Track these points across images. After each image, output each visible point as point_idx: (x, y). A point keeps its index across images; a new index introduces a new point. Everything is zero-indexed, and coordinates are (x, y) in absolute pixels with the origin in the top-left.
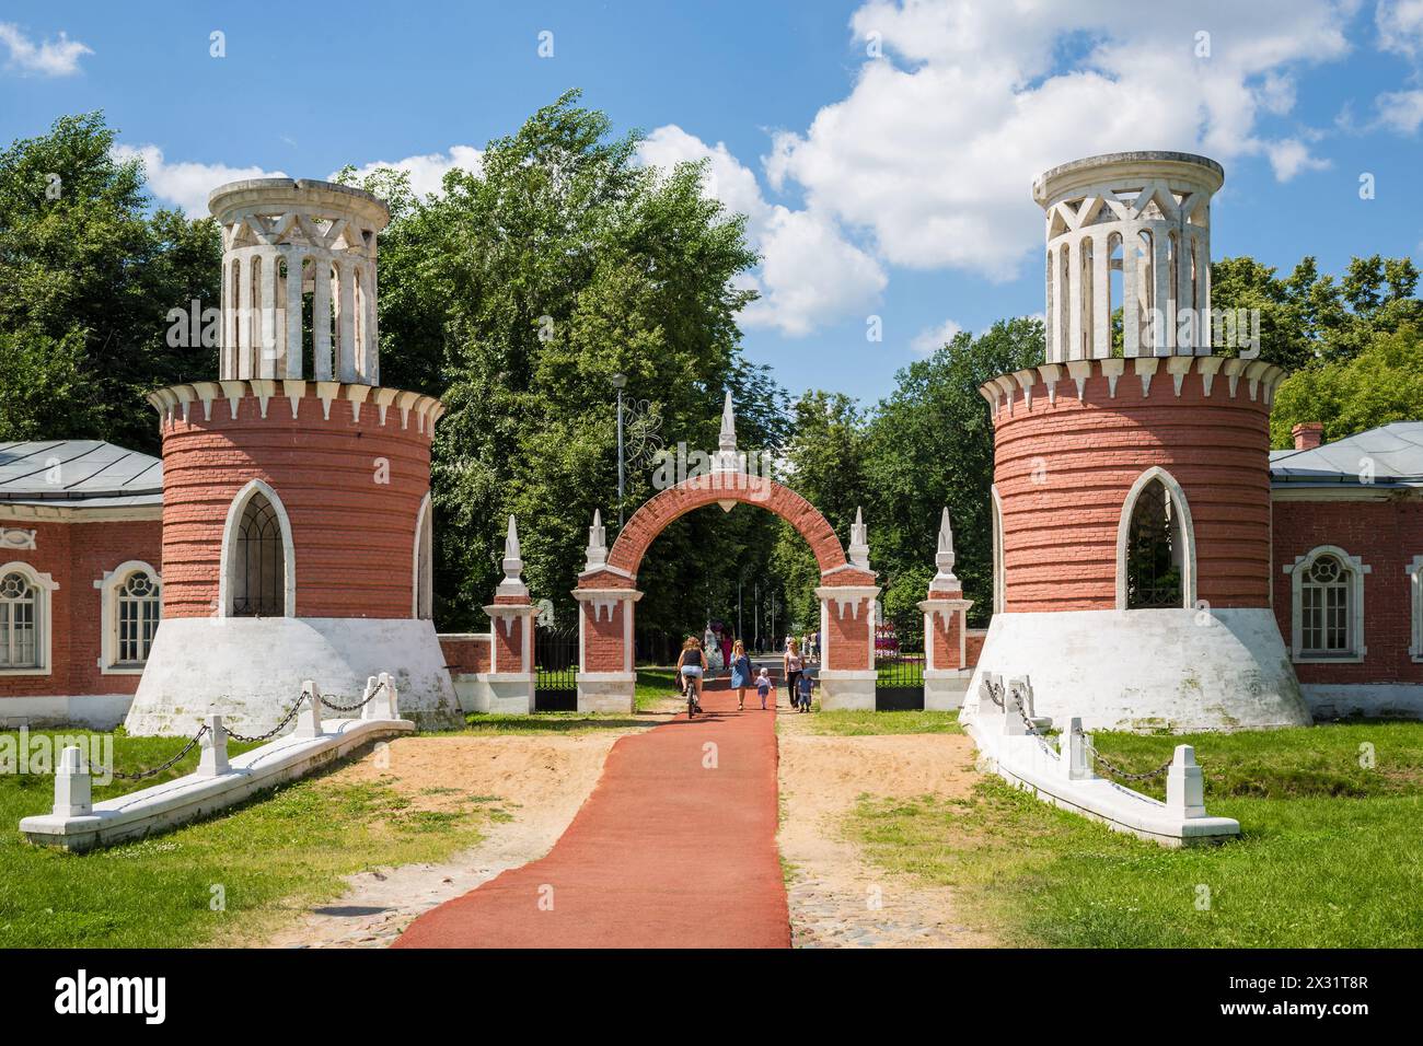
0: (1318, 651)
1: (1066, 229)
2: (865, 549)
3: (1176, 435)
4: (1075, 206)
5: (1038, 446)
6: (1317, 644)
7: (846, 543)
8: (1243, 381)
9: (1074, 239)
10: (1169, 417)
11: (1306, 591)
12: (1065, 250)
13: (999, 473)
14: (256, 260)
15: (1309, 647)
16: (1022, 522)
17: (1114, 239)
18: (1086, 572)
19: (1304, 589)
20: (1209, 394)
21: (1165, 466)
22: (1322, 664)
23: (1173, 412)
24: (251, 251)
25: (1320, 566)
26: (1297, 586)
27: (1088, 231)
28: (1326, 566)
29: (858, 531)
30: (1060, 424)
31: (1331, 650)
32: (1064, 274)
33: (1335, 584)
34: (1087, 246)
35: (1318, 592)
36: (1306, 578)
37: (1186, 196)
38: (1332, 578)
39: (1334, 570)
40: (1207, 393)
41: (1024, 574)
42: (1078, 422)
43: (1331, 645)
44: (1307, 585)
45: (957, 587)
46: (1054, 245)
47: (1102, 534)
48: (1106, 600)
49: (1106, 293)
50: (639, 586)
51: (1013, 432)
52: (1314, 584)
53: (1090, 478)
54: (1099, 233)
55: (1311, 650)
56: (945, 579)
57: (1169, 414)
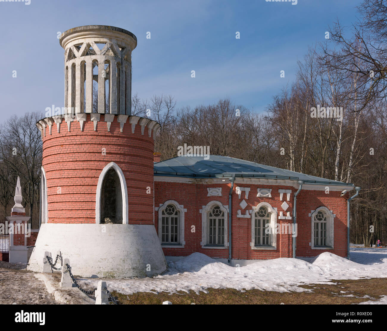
0: (167, 243)
1: (75, 57)
3: (121, 149)
4: (78, 46)
5: (63, 150)
6: (167, 240)
8: (147, 128)
9: (78, 61)
10: (119, 141)
11: (163, 218)
12: (74, 66)
13: (45, 161)
15: (164, 241)
16: (55, 183)
17: (95, 63)
18: (83, 207)
19: (162, 217)
20: (134, 133)
21: (116, 162)
22: (169, 248)
23: (120, 139)
25: (168, 208)
26: (160, 216)
27: (83, 58)
28: (171, 209)
30: (72, 141)
31: (172, 243)
32: (73, 76)
33: (173, 216)
34: (83, 65)
35: (167, 218)
36: (163, 213)
37: (123, 49)
38: (173, 214)
39: (173, 211)
40: (133, 132)
41: (56, 206)
42: (80, 140)
43: (172, 240)
44: (164, 216)
45: (24, 211)
46: (69, 64)
47: (90, 190)
48: (92, 219)
49: (91, 86)
51: (52, 143)
52: (166, 216)
53: (85, 165)
54: (89, 60)
55: (165, 242)
56: (18, 207)
57: (118, 139)
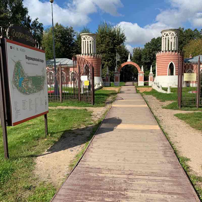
1: (164, 36)
2: (143, 69)
3: (174, 58)
4: (165, 34)
5: (160, 59)
7: (141, 69)
13: (157, 62)
14: (85, 41)
16: (159, 67)
18: (165, 72)
24: (85, 40)
27: (166, 37)
29: (142, 67)
30: (162, 57)
41: (159, 72)
45: (152, 73)
48: (166, 75)
50: (120, 73)
51: (158, 58)
56: (151, 73)
